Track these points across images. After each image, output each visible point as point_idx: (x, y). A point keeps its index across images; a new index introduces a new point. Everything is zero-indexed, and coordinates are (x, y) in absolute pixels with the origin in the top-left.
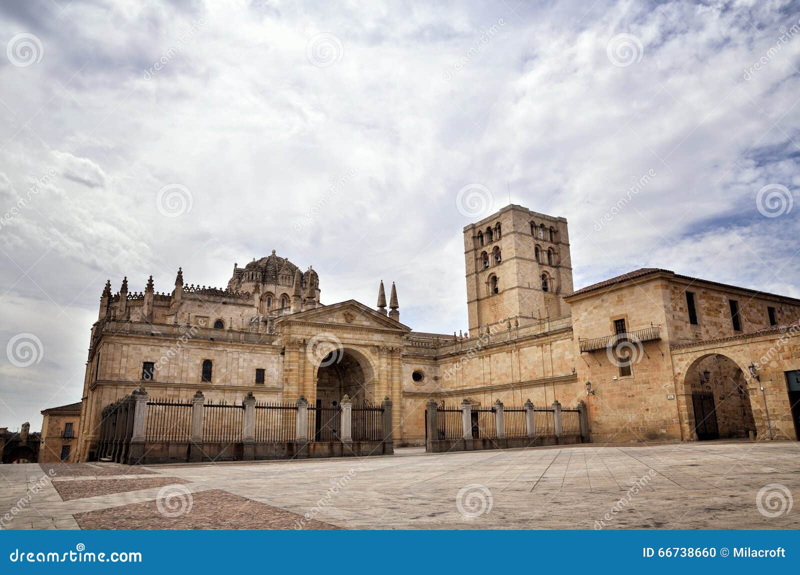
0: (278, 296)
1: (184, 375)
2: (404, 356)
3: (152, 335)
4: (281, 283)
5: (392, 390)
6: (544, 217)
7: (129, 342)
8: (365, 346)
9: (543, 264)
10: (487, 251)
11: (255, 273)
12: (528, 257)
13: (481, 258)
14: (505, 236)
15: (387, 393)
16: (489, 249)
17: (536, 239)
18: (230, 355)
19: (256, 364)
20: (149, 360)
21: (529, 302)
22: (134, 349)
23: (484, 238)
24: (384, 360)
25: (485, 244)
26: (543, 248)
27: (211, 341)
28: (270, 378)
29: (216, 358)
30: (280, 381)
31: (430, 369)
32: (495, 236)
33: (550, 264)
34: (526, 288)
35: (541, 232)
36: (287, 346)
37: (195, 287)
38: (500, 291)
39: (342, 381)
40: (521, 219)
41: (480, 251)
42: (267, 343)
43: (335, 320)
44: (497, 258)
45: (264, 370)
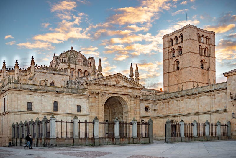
0: (77, 70)
1: (46, 108)
2: (141, 100)
3: (31, 90)
4: (78, 64)
5: (136, 115)
6: (204, 31)
7: (20, 93)
8: (125, 95)
9: (202, 55)
10: (174, 48)
11: (65, 59)
12: (195, 52)
13: (171, 52)
14: (185, 41)
15: (134, 116)
16: (176, 47)
17: (200, 42)
18: (65, 99)
19: (77, 103)
20: (30, 102)
21: (195, 74)
22: (23, 96)
23: (173, 42)
24: (133, 101)
25: (173, 45)
26: (203, 47)
27: (57, 93)
28: (83, 110)
29: (59, 100)
30: (88, 111)
31: (152, 106)
32: (179, 40)
33: (205, 56)
34: (194, 67)
35: (202, 39)
36: (90, 95)
37: (40, 66)
38: (180, 68)
39: (110, 111)
40: (193, 32)
41: (171, 48)
42: (81, 94)
43: (111, 83)
44: (180, 52)
45: (80, 106)
